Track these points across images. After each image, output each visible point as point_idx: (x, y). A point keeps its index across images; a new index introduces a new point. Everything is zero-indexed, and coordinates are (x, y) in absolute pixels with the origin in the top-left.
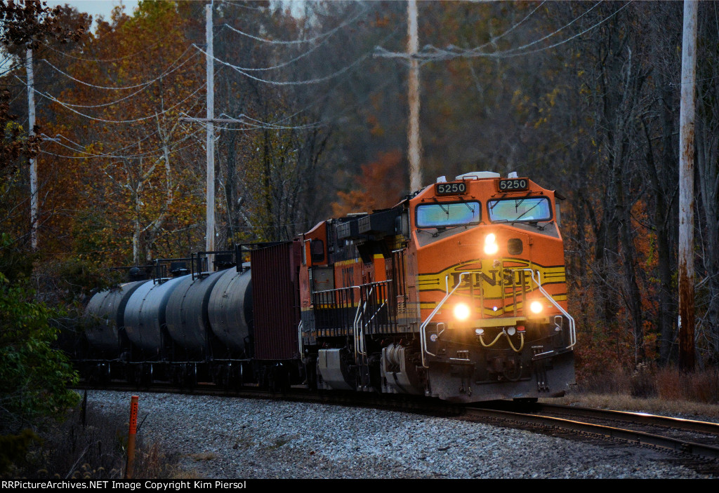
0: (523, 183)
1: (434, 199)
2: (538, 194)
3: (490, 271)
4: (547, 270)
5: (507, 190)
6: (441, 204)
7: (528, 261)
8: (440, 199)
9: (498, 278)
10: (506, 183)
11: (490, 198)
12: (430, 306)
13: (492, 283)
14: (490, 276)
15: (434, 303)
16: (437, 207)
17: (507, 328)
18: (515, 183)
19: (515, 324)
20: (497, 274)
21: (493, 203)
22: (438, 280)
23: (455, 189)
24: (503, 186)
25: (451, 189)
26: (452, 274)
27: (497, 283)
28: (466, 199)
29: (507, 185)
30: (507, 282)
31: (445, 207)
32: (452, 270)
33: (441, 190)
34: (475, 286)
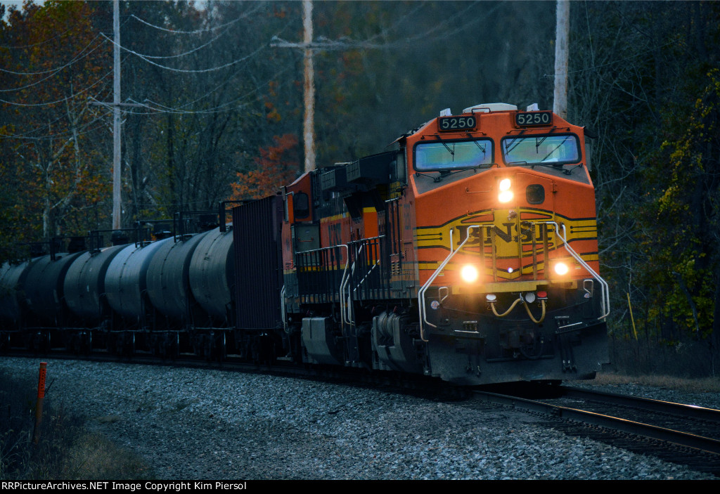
0: (545, 117)
1: (437, 136)
2: (564, 131)
3: (504, 225)
4: (574, 223)
5: (525, 126)
6: (445, 142)
7: (552, 212)
8: (443, 137)
9: (514, 233)
10: (524, 117)
11: (505, 135)
12: (430, 266)
13: (507, 238)
14: (505, 230)
15: (436, 262)
16: (440, 145)
17: (525, 294)
18: (535, 118)
19: (535, 289)
20: (513, 228)
21: (508, 141)
22: (441, 234)
23: (462, 124)
24: (521, 120)
25: (457, 124)
26: (458, 227)
27: (513, 239)
28: (474, 136)
29: (526, 120)
30: (526, 237)
31: (450, 145)
32: (458, 223)
33: (446, 125)
34: (486, 242)
